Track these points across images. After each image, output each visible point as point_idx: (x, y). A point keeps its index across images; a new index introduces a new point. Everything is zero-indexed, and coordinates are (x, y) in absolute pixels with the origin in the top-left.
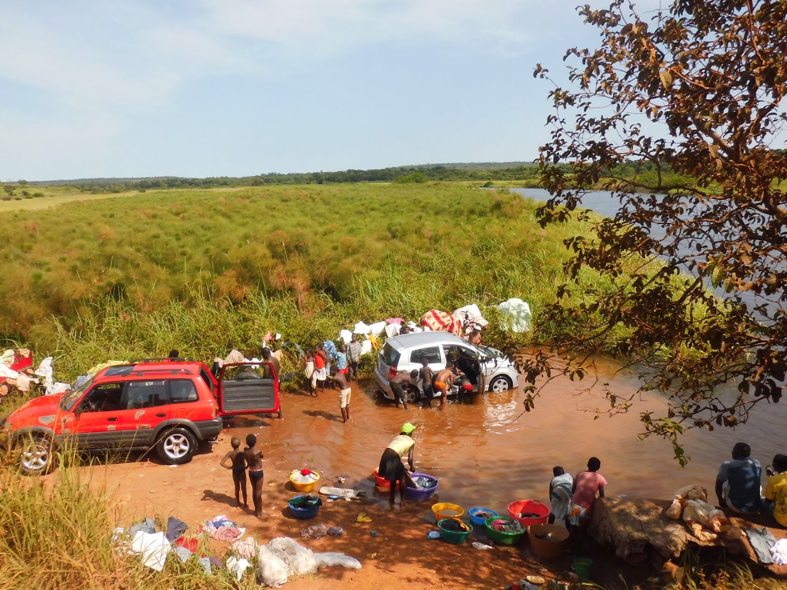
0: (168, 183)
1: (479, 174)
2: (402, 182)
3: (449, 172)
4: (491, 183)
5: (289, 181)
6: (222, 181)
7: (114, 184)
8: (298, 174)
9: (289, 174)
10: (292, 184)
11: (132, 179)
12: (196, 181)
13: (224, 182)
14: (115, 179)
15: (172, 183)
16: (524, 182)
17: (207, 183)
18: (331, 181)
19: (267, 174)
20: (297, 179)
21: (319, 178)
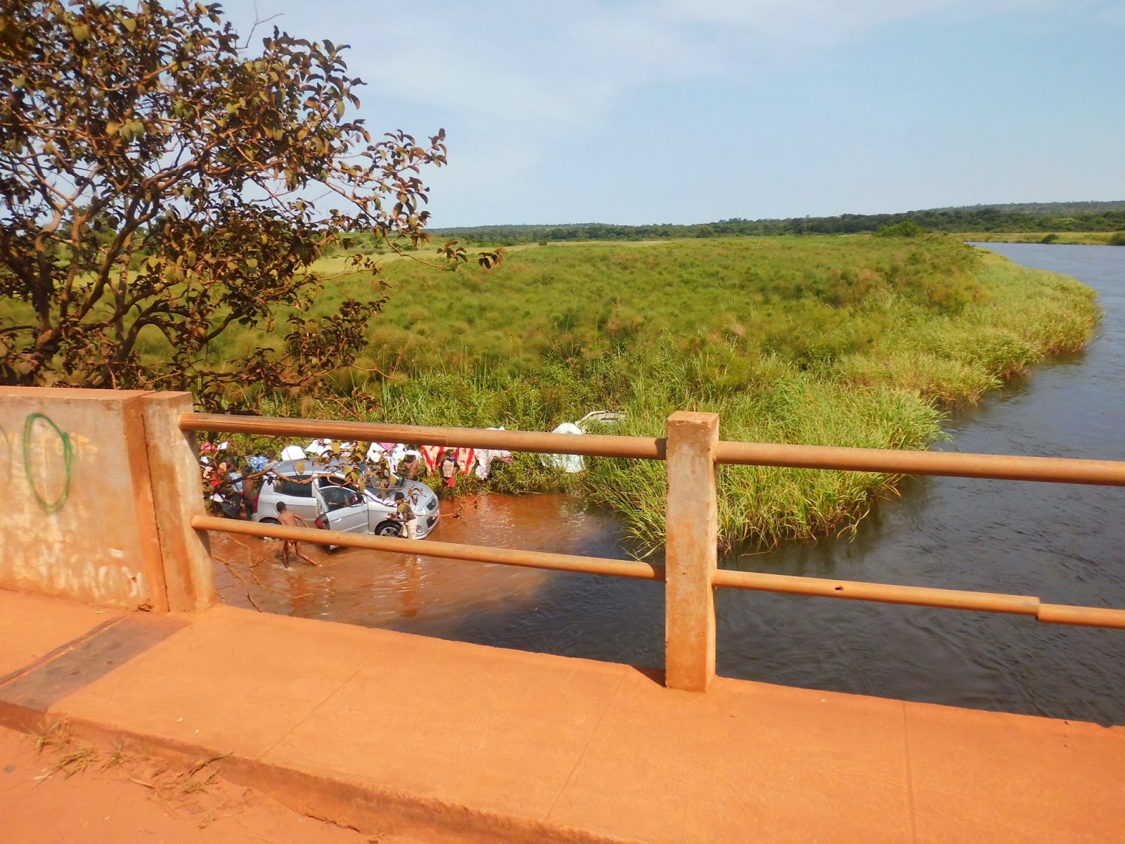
0: (589, 233)
1: (1055, 221)
2: (884, 235)
3: (1002, 219)
4: (1054, 237)
5: (755, 232)
6: (661, 230)
7: (520, 233)
8: (772, 221)
9: (759, 221)
10: (759, 235)
11: (547, 226)
12: (627, 230)
13: (664, 232)
14: (524, 227)
15: (595, 232)
16: (1111, 234)
17: (640, 232)
18: (816, 231)
19: (727, 220)
20: (769, 228)
21: (798, 227)
